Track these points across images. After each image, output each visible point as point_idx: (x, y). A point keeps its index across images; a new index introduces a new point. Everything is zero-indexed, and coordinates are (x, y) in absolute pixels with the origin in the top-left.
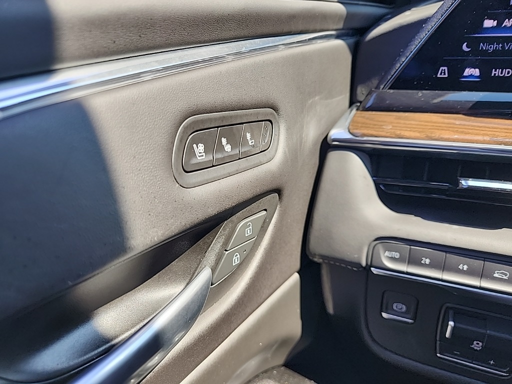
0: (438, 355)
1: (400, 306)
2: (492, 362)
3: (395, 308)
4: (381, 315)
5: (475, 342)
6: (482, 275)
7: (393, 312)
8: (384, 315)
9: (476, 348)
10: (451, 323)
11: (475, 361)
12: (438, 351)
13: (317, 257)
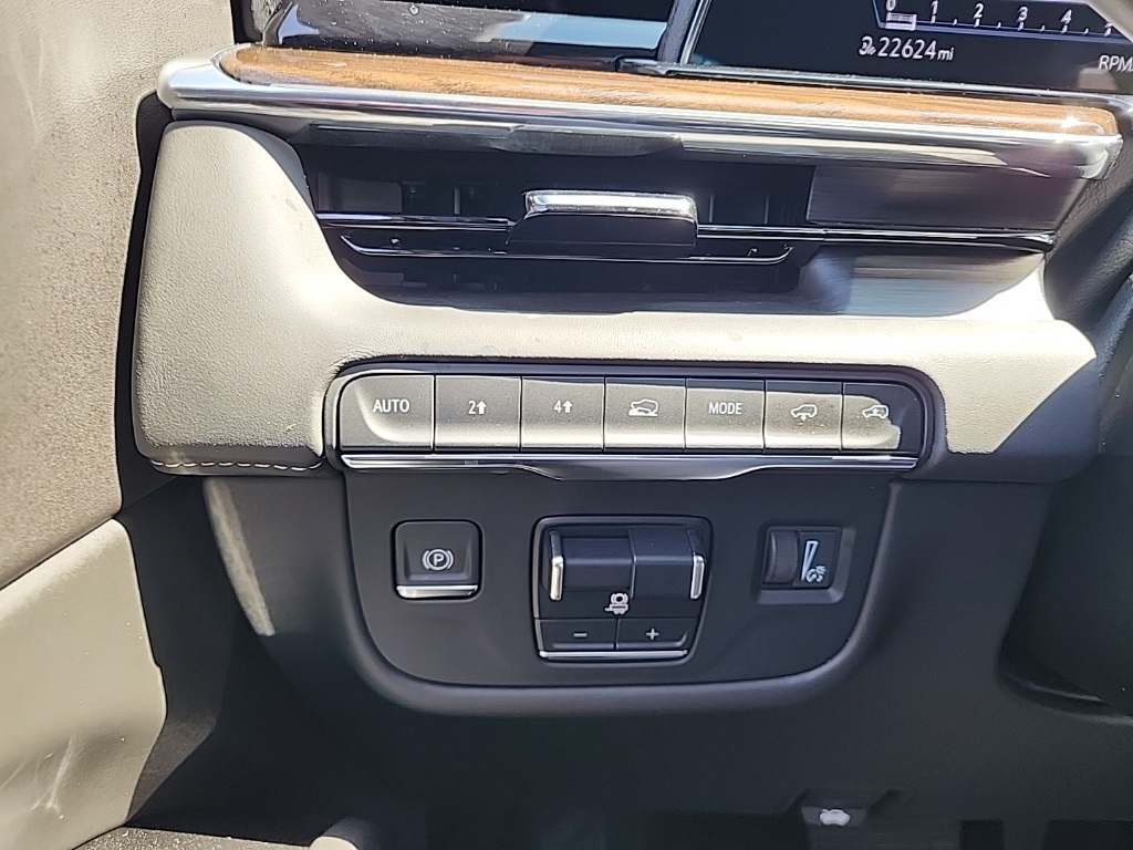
0: (543, 654)
1: (439, 555)
2: (652, 634)
3: (427, 565)
4: (397, 592)
5: (614, 597)
6: (604, 419)
7: (426, 578)
8: (404, 591)
9: (616, 612)
10: (558, 560)
11: (621, 642)
12: (540, 646)
13: (174, 454)
